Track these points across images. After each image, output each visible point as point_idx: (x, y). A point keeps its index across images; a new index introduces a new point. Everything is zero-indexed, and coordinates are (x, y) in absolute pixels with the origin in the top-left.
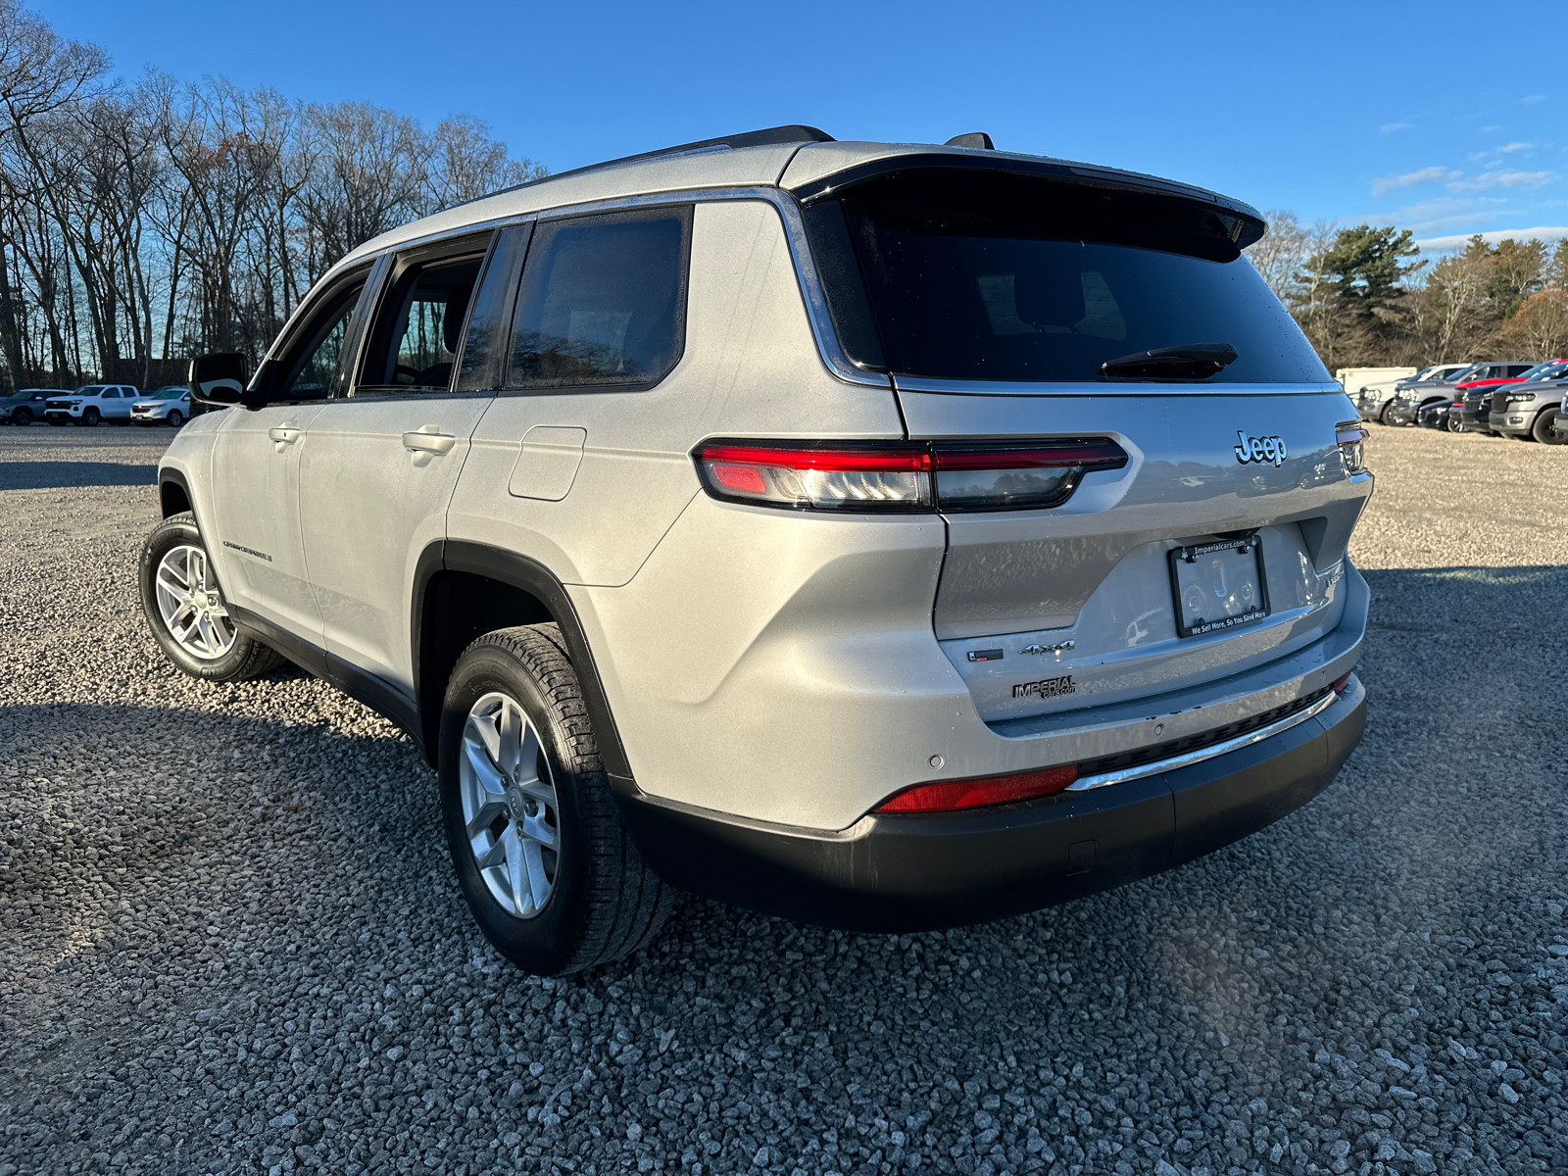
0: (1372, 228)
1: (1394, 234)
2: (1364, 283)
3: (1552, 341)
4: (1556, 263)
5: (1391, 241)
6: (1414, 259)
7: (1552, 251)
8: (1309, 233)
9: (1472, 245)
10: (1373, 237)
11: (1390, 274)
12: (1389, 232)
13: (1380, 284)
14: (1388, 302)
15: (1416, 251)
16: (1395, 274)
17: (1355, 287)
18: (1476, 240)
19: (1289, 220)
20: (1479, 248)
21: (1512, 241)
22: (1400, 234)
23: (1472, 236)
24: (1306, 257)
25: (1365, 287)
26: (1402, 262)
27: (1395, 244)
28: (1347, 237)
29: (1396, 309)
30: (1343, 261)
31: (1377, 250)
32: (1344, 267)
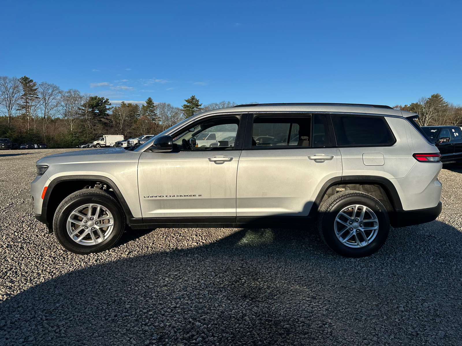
0: (98, 97)
1: (104, 99)
2: (98, 112)
3: (145, 129)
4: (142, 110)
5: (104, 101)
6: (110, 106)
7: (140, 107)
8: (84, 96)
9: (122, 104)
10: (99, 99)
11: (105, 110)
12: (103, 98)
13: (103, 112)
14: (105, 117)
15: (110, 104)
16: (106, 110)
17: (96, 112)
18: (123, 102)
19: (77, 92)
20: (124, 105)
21: (131, 104)
22: (105, 99)
23: (122, 101)
24: (82, 103)
25: (98, 113)
26: (107, 107)
27: (105, 102)
28: (92, 99)
29: (107, 119)
30: (92, 105)
31: (100, 103)
32: (92, 107)
